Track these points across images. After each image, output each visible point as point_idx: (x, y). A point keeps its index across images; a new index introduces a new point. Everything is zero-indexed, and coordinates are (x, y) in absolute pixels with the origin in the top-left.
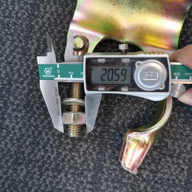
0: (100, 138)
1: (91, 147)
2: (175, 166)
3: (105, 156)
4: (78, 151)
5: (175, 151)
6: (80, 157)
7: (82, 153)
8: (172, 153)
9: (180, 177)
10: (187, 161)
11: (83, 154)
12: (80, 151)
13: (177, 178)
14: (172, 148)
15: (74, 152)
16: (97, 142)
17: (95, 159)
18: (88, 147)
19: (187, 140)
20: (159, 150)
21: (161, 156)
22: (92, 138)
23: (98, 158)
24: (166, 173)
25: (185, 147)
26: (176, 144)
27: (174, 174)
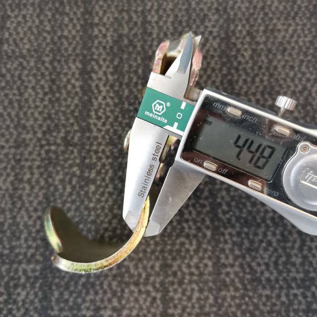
0: (41, 278)
1: (32, 292)
2: (144, 296)
3: (51, 301)
4: (15, 302)
5: (140, 275)
6: (19, 309)
7: (20, 304)
8: (136, 278)
9: (153, 310)
10: (158, 285)
11: (23, 305)
12: (19, 302)
13: (149, 312)
14: (136, 273)
15: (10, 304)
16: (38, 285)
17: (39, 307)
18: (28, 294)
19: (153, 257)
20: (119, 279)
21: (124, 286)
22: (32, 280)
23: (42, 306)
24: (134, 307)
25: (153, 267)
26: (140, 265)
27: (144, 307)
